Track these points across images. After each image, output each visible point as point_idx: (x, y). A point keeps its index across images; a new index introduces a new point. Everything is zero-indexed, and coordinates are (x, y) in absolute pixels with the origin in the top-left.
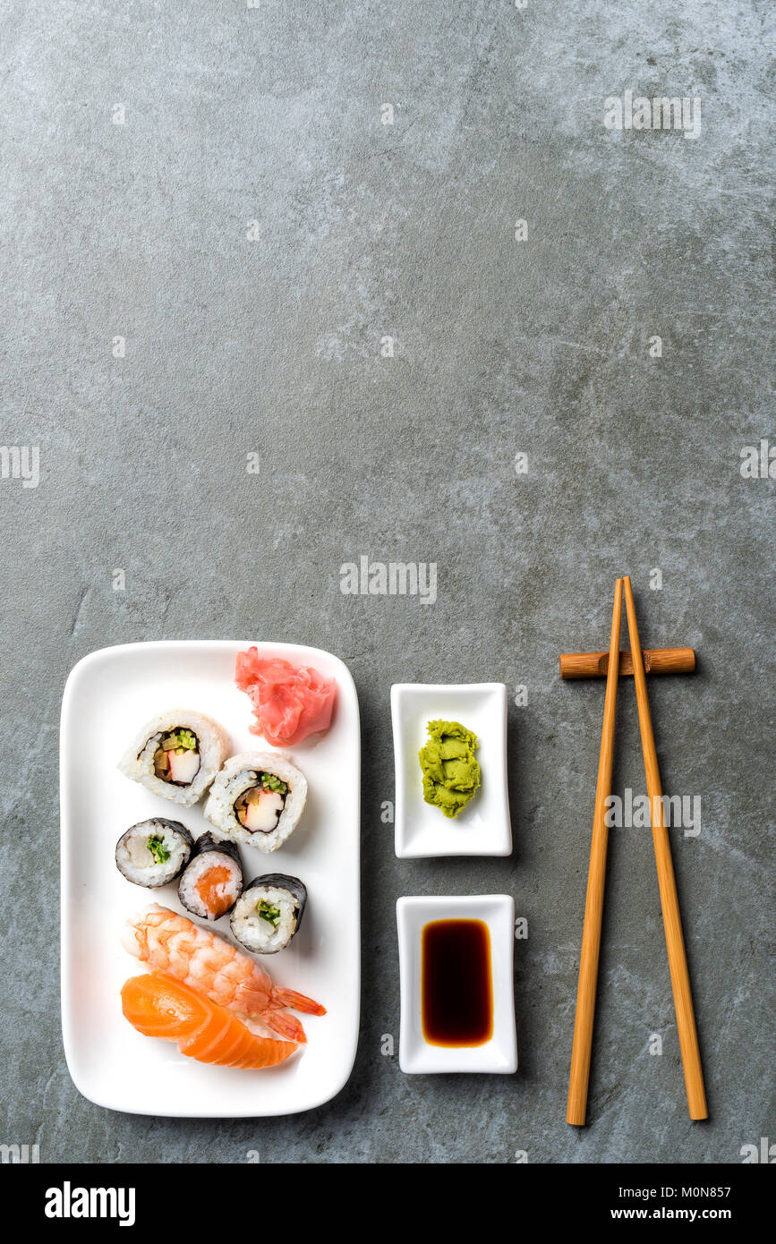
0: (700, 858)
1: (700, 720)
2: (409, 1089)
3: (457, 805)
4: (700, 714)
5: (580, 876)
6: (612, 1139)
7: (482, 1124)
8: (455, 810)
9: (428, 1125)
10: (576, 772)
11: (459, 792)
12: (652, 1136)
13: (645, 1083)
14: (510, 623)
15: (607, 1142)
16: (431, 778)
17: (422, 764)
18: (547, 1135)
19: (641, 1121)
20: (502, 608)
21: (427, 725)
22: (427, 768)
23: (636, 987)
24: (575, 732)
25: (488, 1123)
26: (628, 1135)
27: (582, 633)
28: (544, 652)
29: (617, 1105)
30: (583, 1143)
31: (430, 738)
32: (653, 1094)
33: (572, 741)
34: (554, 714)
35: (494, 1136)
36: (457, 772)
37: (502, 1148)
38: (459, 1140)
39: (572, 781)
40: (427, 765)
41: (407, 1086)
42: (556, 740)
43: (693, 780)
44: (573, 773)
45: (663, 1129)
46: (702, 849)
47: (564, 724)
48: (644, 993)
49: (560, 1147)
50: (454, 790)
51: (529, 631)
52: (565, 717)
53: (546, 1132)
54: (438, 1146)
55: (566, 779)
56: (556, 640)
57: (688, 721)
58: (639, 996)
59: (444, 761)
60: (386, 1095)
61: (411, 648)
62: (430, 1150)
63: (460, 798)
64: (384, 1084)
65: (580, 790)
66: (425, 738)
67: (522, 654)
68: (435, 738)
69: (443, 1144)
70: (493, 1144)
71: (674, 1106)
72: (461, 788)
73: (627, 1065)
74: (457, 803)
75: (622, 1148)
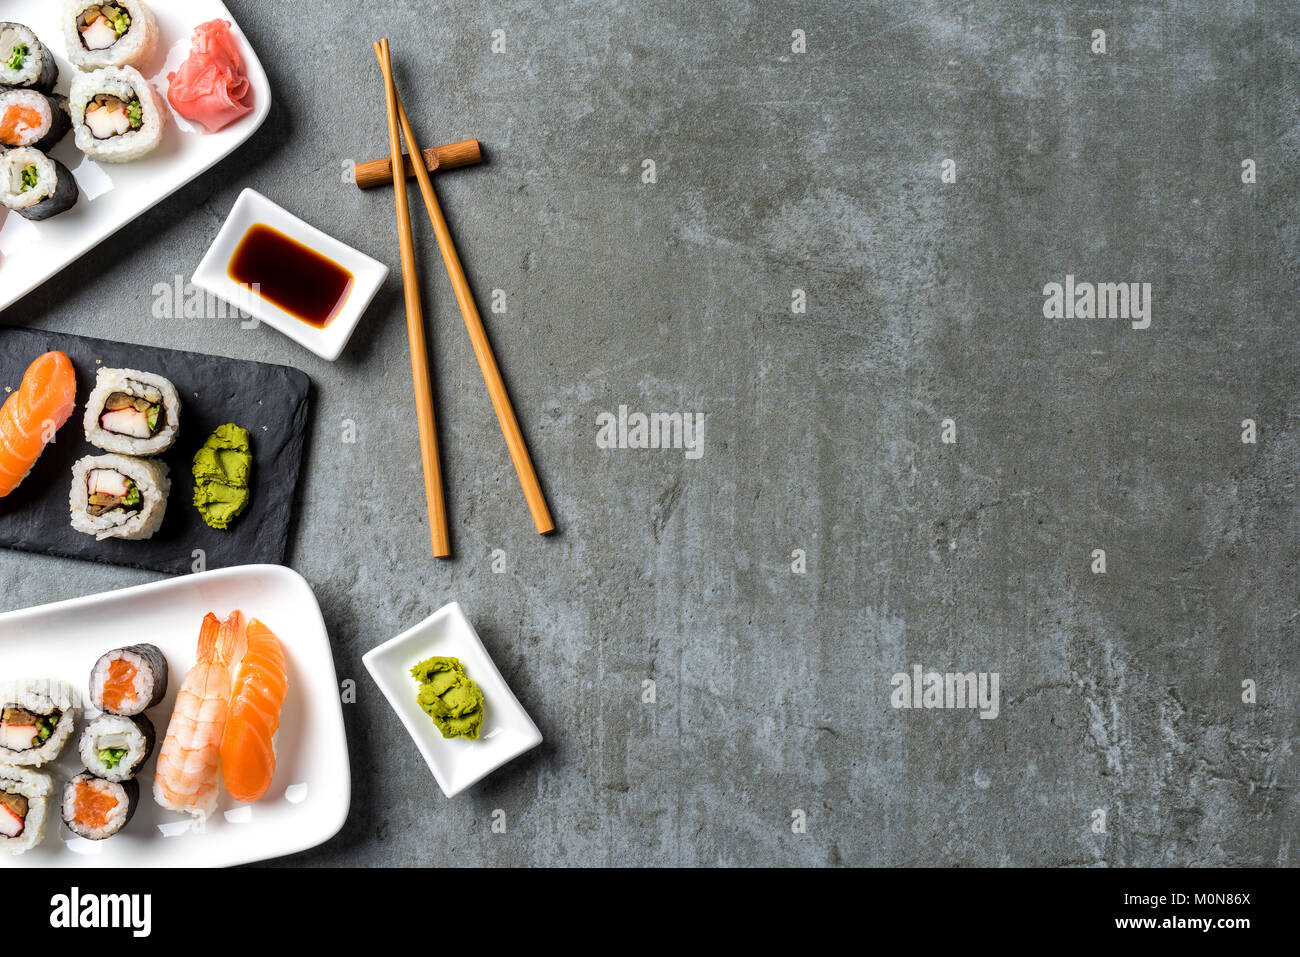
0: (690, 256)
1: (652, 132)
2: (489, 545)
3: (474, 726)
4: (651, 127)
5: (586, 305)
6: (687, 533)
7: (565, 557)
8: (474, 732)
9: (516, 573)
10: (555, 212)
11: (468, 715)
12: (723, 519)
13: (701, 474)
14: (454, 96)
15: (683, 537)
16: (439, 717)
17: (424, 709)
18: (627, 548)
19: (708, 508)
20: (442, 84)
21: (411, 674)
22: (430, 711)
23: (666, 389)
24: (542, 176)
25: (570, 554)
26: (700, 525)
27: (522, 84)
28: (492, 113)
29: (682, 501)
30: (661, 546)
31: (420, 683)
32: (712, 482)
33: (542, 185)
34: (518, 166)
35: (578, 564)
36: (457, 700)
37: (590, 572)
38: (547, 578)
39: (552, 221)
40: (429, 708)
41: (486, 543)
42: (528, 189)
43: (662, 188)
44: (551, 214)
45: (730, 511)
46: (689, 247)
47: (530, 172)
48: (676, 393)
49: (642, 555)
50: (463, 716)
51: (473, 97)
52: (529, 165)
53: (625, 546)
54: (531, 588)
55: (546, 222)
56: (500, 99)
57: (642, 136)
58: (672, 397)
59: (441, 696)
60: (469, 557)
61: (370, 144)
62: (524, 595)
63: (472, 719)
64: (464, 548)
65: (562, 228)
66: (416, 686)
67: (473, 120)
68: (423, 680)
69: (535, 586)
70: (580, 571)
71: (734, 486)
72: (468, 710)
73: (680, 462)
74: (472, 725)
75: (699, 539)
